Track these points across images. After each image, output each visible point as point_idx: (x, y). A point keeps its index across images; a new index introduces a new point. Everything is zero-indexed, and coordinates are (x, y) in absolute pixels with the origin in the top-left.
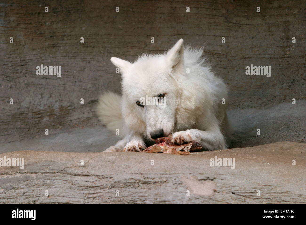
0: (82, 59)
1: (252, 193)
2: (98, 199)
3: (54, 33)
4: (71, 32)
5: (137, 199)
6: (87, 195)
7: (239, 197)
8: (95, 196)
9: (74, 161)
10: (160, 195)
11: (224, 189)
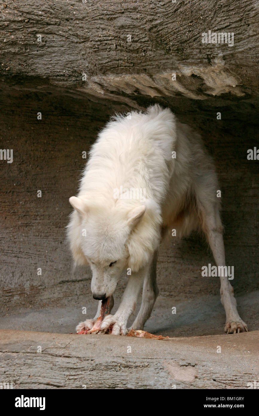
0: (54, 239)
1: (232, 380)
2: (79, 380)
3: (28, 212)
4: (44, 212)
5: (119, 382)
6: (68, 376)
7: (220, 384)
8: (76, 377)
9: (56, 342)
10: (142, 379)
11: (205, 375)
